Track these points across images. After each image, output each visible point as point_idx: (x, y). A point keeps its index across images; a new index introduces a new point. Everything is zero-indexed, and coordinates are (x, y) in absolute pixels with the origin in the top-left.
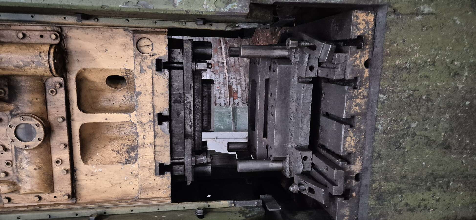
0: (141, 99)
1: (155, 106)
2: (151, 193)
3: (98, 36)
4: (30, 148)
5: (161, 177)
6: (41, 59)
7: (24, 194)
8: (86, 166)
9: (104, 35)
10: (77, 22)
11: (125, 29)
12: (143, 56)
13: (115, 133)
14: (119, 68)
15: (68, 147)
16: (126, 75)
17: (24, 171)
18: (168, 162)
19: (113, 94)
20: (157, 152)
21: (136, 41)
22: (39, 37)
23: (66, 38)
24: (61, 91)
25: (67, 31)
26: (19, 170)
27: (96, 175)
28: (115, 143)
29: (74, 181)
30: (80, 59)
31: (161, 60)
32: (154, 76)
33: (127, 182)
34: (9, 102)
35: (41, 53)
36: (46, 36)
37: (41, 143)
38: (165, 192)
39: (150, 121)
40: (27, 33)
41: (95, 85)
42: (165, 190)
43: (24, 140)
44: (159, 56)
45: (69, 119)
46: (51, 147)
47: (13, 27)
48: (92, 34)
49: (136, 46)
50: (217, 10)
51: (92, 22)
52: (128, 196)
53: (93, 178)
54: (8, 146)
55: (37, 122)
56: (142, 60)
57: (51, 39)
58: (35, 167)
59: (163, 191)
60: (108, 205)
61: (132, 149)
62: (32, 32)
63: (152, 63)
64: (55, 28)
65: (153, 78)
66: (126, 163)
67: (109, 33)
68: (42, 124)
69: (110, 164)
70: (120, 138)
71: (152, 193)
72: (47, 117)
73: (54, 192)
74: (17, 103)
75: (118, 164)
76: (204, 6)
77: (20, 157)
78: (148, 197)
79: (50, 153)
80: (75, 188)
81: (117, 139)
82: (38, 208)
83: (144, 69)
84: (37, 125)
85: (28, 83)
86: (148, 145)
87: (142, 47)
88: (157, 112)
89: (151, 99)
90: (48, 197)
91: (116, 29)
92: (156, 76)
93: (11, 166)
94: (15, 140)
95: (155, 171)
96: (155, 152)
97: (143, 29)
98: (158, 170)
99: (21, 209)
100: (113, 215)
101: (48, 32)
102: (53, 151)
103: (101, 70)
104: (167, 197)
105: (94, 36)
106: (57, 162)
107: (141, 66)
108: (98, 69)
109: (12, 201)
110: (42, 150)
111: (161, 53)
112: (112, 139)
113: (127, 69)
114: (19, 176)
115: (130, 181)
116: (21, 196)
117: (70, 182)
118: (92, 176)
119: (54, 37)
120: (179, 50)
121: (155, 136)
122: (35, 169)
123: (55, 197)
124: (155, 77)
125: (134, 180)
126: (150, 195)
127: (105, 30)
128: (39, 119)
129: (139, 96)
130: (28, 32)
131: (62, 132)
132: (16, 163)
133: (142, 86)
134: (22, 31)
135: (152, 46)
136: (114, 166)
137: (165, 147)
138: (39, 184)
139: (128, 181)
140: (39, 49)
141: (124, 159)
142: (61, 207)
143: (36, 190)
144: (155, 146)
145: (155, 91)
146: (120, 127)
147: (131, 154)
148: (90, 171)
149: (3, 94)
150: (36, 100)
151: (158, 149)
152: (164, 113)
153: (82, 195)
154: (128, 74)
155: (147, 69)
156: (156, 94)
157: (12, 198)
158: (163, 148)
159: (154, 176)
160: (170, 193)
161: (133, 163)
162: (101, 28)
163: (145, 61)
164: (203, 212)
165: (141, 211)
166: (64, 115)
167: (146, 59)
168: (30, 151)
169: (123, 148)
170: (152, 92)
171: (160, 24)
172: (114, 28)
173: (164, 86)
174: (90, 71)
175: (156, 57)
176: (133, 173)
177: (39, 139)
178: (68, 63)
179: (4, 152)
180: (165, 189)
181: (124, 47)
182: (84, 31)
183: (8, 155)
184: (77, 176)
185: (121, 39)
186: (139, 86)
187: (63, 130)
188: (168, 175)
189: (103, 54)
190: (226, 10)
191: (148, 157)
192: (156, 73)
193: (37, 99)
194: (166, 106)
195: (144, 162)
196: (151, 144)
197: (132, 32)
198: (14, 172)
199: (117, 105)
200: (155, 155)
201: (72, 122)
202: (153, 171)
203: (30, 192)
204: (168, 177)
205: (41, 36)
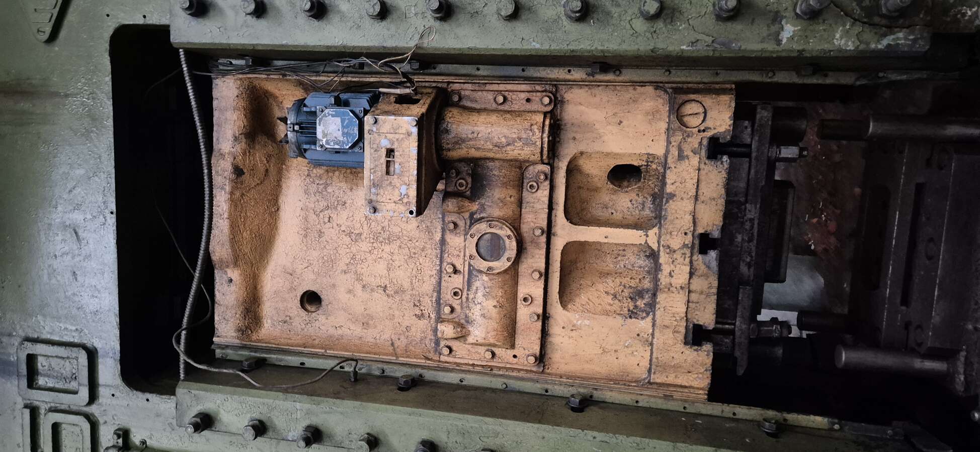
0: (673, 207)
1: (697, 220)
2: (673, 375)
3: (611, 100)
4: (494, 272)
5: (695, 350)
6: (531, 134)
7: (472, 344)
8: (565, 312)
9: (621, 98)
10: (586, 76)
11: (658, 86)
12: (686, 132)
13: (609, 264)
14: (638, 152)
15: (543, 278)
16: (646, 164)
17: (479, 307)
18: (709, 324)
19: (612, 196)
20: (693, 302)
21: (676, 106)
22: (525, 102)
23: (562, 102)
24: (544, 186)
25: (564, 91)
26: (471, 305)
27: (580, 331)
28: (609, 280)
29: (544, 334)
30: (578, 136)
31: (718, 139)
32: (702, 166)
33: (629, 351)
34: (472, 198)
35: (532, 125)
36: (535, 100)
37: (509, 267)
38: (700, 379)
39: (685, 246)
40: (509, 96)
41: (589, 180)
42: (701, 376)
43: (486, 258)
44: (716, 131)
45: (549, 232)
46: (519, 274)
47: (488, 87)
48: (602, 95)
49: (676, 114)
50: (862, 47)
51: (610, 77)
52: (628, 376)
53: (574, 334)
54: (459, 267)
55: (509, 233)
56: (684, 139)
57: (542, 103)
58: (495, 303)
59: (696, 375)
60: (596, 385)
61: (639, 294)
62: (515, 93)
63: (700, 143)
64: (548, 87)
65: (699, 170)
66: (631, 317)
67: (630, 93)
68: (516, 237)
69: (603, 314)
70: (616, 273)
71: (676, 377)
72: (520, 226)
73: (514, 348)
74: (483, 201)
75: (617, 317)
76: (835, 41)
77: (477, 284)
78: (668, 382)
79: (516, 283)
80: (544, 348)
81: (612, 274)
82: (489, 370)
83: (685, 153)
84: (509, 237)
85: (503, 171)
86: (676, 288)
87: (685, 116)
88: (700, 230)
89: (690, 207)
90: (505, 355)
91: (642, 86)
92: (706, 167)
93: (459, 297)
94: (475, 257)
95: (685, 338)
96: (688, 302)
97: (690, 85)
98: (691, 335)
99: (464, 368)
100: (604, 402)
101: (539, 94)
102: (521, 281)
103: (608, 155)
104: (701, 389)
105: (605, 99)
106: (525, 300)
107: (680, 150)
108: (603, 153)
109: (453, 353)
110: (507, 277)
111: (721, 125)
112: (604, 275)
113: (651, 155)
114: (470, 314)
115: (634, 349)
116: (467, 346)
117: (539, 335)
118: (572, 330)
119: (546, 100)
120: (747, 122)
121: (691, 274)
122: (495, 306)
123: (515, 356)
124: (704, 169)
125: (642, 348)
126: (672, 379)
127: (625, 88)
128: (511, 227)
129: (671, 201)
130: (511, 94)
131: (537, 251)
132: (468, 294)
133: (677, 184)
134: (502, 92)
135: (703, 115)
136: (610, 318)
137: (708, 295)
138: (497, 330)
139: (630, 349)
140: (530, 120)
141: (626, 309)
142: (521, 374)
143: (492, 341)
144: (690, 292)
145: (700, 192)
146: (619, 255)
147: (638, 303)
148: (570, 322)
149: (464, 187)
150: (508, 199)
151: (694, 297)
152: (713, 233)
153: (554, 360)
154: (650, 163)
155: (691, 154)
156: (701, 198)
157: (454, 348)
158: (703, 296)
159: (683, 345)
160: (708, 381)
161: (643, 318)
162: (619, 85)
163: (689, 140)
164: (777, 429)
165: (654, 406)
166: (544, 224)
167: (692, 136)
168: (492, 277)
169: (622, 291)
170: (695, 194)
171: (724, 76)
172: (639, 86)
173: (718, 185)
174: (590, 156)
175: (709, 134)
176: (641, 335)
177: (508, 259)
178: (559, 142)
179: (453, 275)
180: (701, 373)
181: (650, 117)
182: (589, 91)
183: (457, 280)
184: (550, 329)
185: (648, 104)
186: (673, 184)
187: (540, 249)
188: (708, 347)
189: (614, 129)
190: (880, 47)
191: (674, 310)
192: (707, 161)
193: (511, 197)
194: (718, 220)
195: (666, 318)
196: (682, 288)
197: (670, 91)
198: (462, 308)
199: (618, 216)
200: (687, 308)
201: (552, 237)
202: (681, 337)
203: (483, 341)
204: (708, 351)
205: (528, 100)
